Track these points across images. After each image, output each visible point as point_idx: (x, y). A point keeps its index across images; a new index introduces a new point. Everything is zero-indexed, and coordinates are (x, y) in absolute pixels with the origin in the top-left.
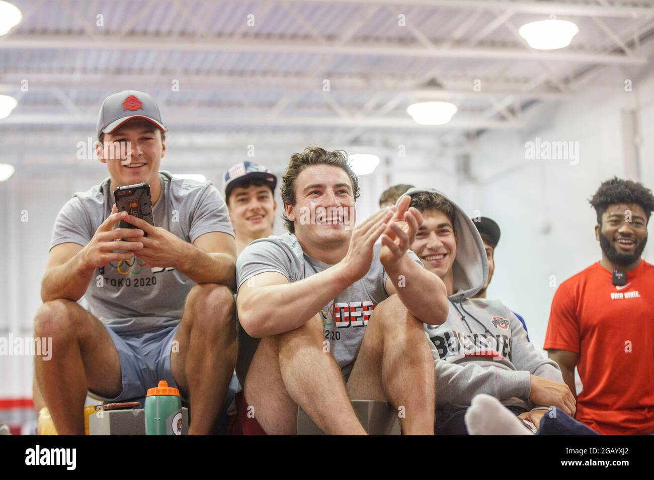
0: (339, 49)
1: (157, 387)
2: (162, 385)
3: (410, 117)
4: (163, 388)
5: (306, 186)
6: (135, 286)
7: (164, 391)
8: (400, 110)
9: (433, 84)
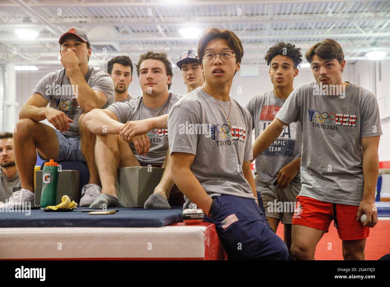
1: (49, 162)
2: (51, 161)
4: (51, 163)
6: (72, 114)
7: (52, 164)
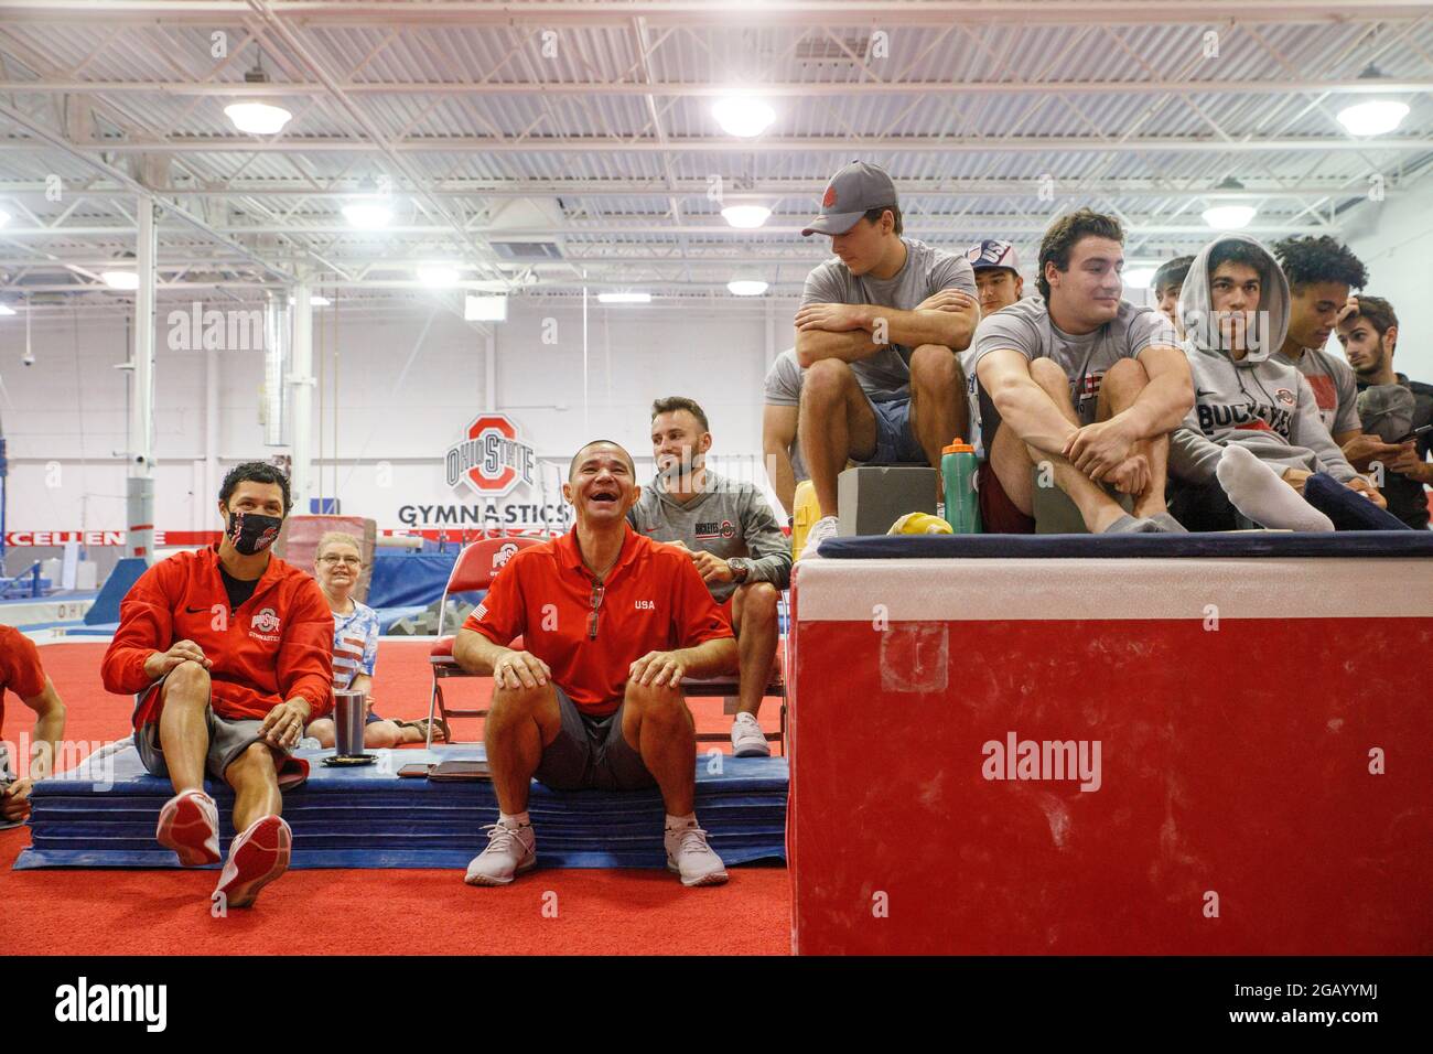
0: (1121, 145)
3: (1206, 224)
5: (1088, 258)
8: (1192, 215)
9: (1231, 184)
